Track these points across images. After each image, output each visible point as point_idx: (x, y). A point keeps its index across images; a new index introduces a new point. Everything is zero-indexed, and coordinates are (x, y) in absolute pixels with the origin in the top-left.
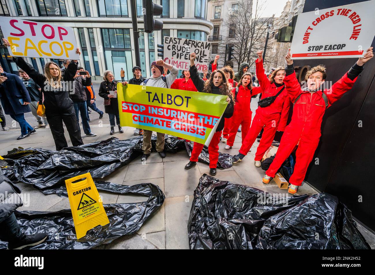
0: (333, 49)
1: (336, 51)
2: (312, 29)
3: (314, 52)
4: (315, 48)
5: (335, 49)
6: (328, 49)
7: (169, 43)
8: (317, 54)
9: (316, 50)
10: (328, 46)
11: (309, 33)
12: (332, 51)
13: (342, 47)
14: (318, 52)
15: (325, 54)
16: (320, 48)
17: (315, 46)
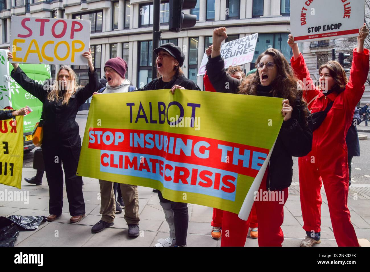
0: (332, 29)
1: (334, 31)
2: (306, 10)
3: (314, 33)
4: (314, 29)
5: (333, 29)
6: (327, 30)
8: (318, 36)
9: (316, 31)
10: (325, 26)
11: (305, 14)
12: (331, 31)
13: (339, 26)
14: (318, 33)
15: (325, 35)
16: (319, 29)
17: (314, 27)
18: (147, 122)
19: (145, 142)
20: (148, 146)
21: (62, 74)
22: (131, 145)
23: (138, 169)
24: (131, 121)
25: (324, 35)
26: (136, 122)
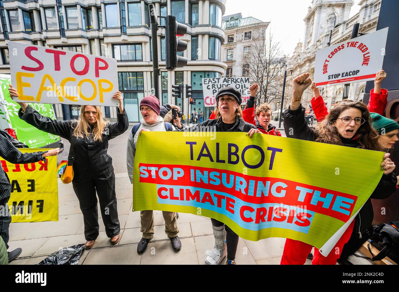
0: (349, 75)
1: (352, 76)
2: (329, 61)
3: (334, 79)
4: (334, 76)
5: (351, 75)
6: (345, 76)
7: (208, 83)
8: (336, 81)
9: (335, 78)
10: (344, 73)
11: (327, 65)
12: (349, 77)
13: (357, 73)
14: (337, 79)
16: (338, 76)
18: (212, 160)
19: (210, 179)
20: (211, 182)
21: (88, 110)
22: (192, 179)
23: (201, 201)
24: (192, 159)
25: (342, 81)
26: (199, 159)
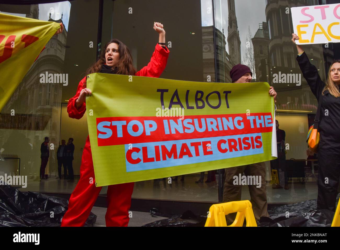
19: (184, 128)
20: (187, 131)
22: (167, 132)
23: (178, 157)
26: (170, 108)
